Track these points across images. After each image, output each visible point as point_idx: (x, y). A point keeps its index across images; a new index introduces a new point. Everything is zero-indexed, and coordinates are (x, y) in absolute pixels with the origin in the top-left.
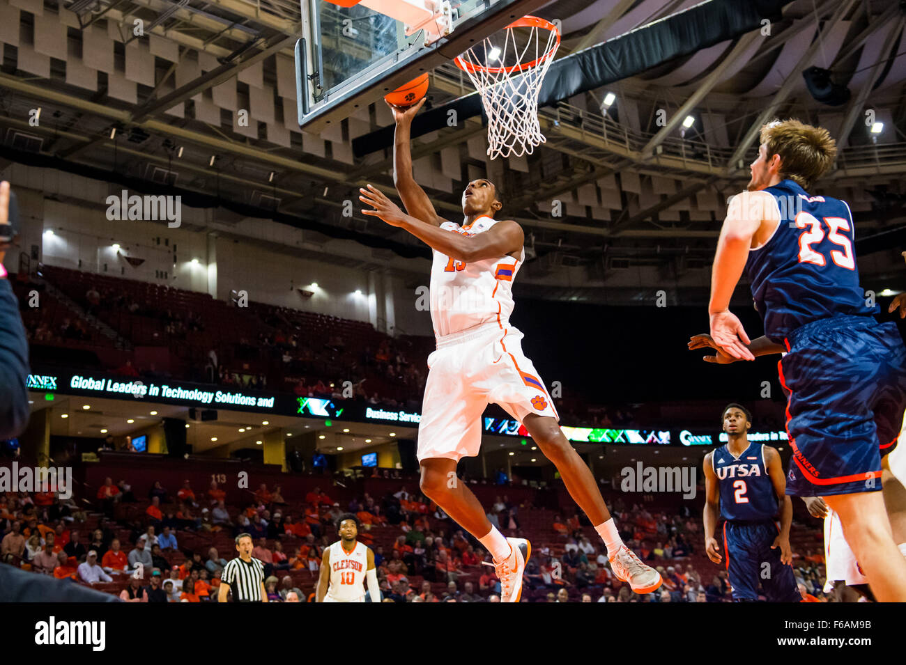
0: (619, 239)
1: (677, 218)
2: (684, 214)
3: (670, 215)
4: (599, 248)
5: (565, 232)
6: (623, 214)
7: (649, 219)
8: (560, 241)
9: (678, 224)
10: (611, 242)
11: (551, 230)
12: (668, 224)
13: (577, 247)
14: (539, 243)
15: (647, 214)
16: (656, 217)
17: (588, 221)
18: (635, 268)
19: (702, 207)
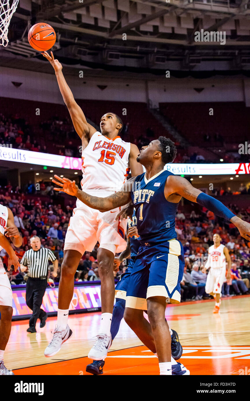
0: (114, 40)
1: (151, 29)
2: (156, 28)
3: (147, 27)
4: (101, 45)
5: (80, 33)
6: (118, 24)
7: (134, 29)
8: (77, 39)
9: (152, 34)
10: (109, 41)
11: (72, 31)
12: (145, 33)
13: (87, 43)
14: (63, 39)
15: (133, 25)
16: (138, 28)
17: (96, 27)
18: (123, 59)
19: (166, 24)
